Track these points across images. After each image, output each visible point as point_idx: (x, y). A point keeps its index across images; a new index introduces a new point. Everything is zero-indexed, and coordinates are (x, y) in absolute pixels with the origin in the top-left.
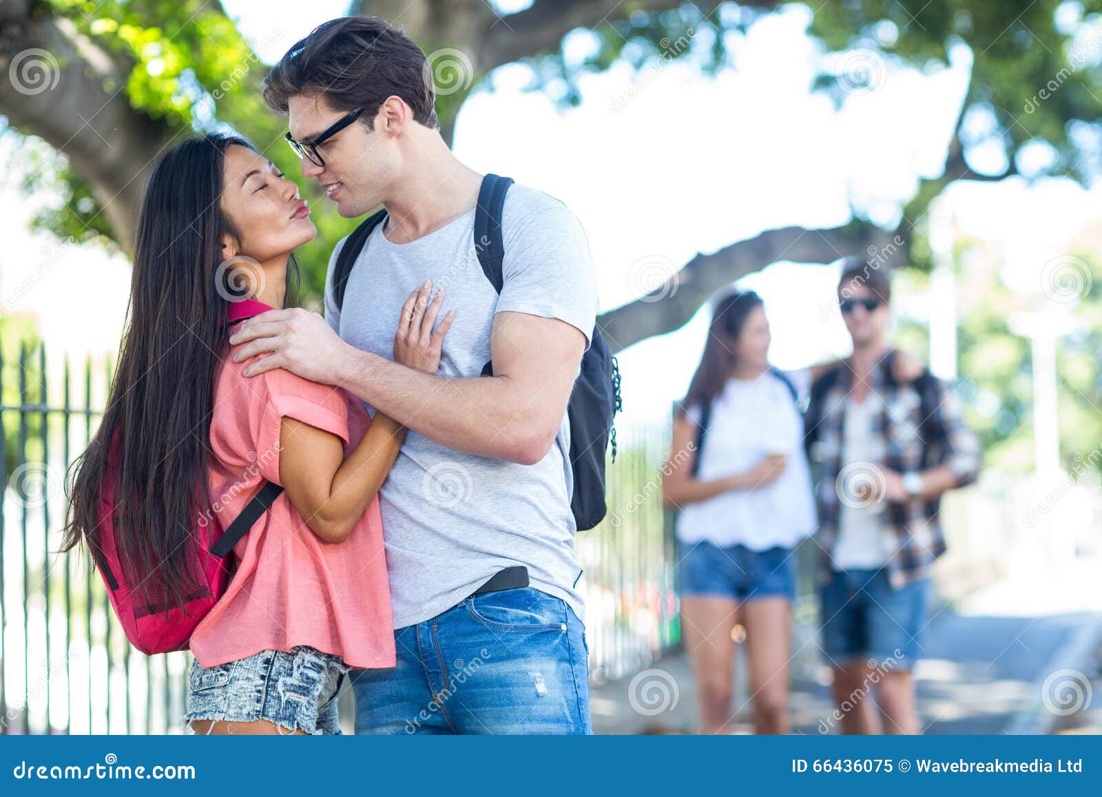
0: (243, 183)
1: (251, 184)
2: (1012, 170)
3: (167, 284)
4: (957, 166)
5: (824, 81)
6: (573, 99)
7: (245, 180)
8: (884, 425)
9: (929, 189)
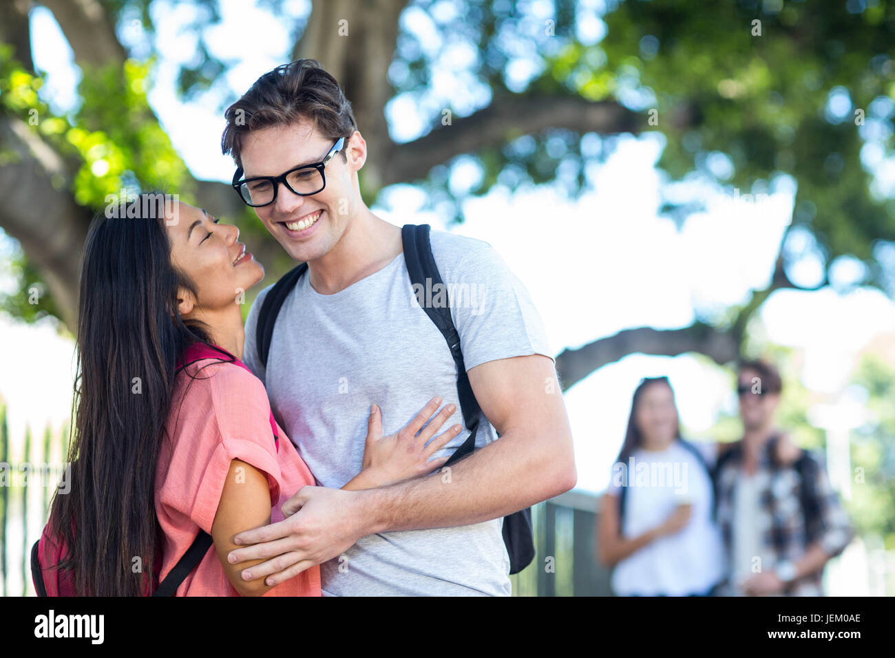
0: (189, 236)
1: (196, 236)
2: (826, 283)
3: (113, 354)
4: (780, 279)
5: (668, 209)
6: (459, 219)
7: (190, 232)
8: (768, 500)
9: (758, 297)
